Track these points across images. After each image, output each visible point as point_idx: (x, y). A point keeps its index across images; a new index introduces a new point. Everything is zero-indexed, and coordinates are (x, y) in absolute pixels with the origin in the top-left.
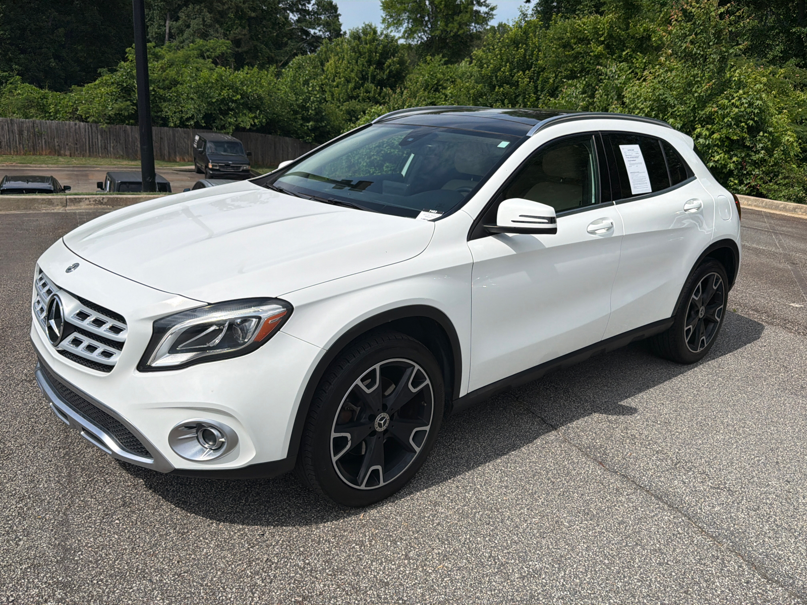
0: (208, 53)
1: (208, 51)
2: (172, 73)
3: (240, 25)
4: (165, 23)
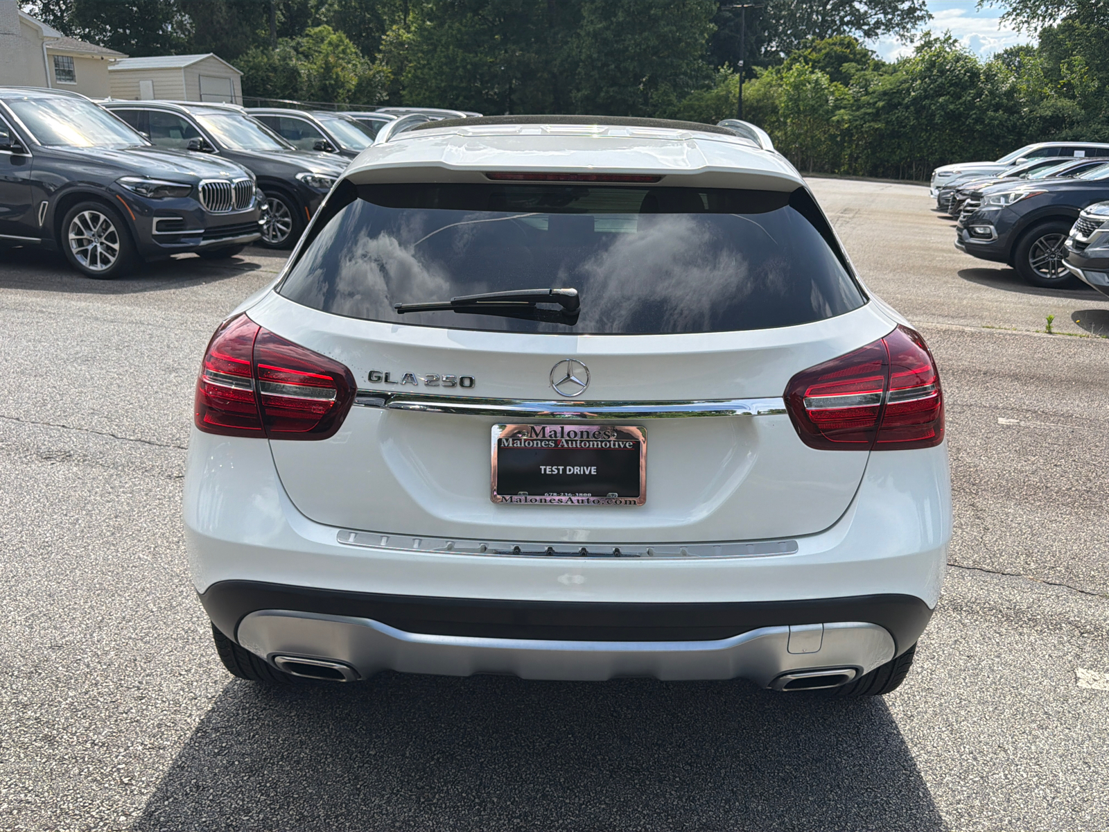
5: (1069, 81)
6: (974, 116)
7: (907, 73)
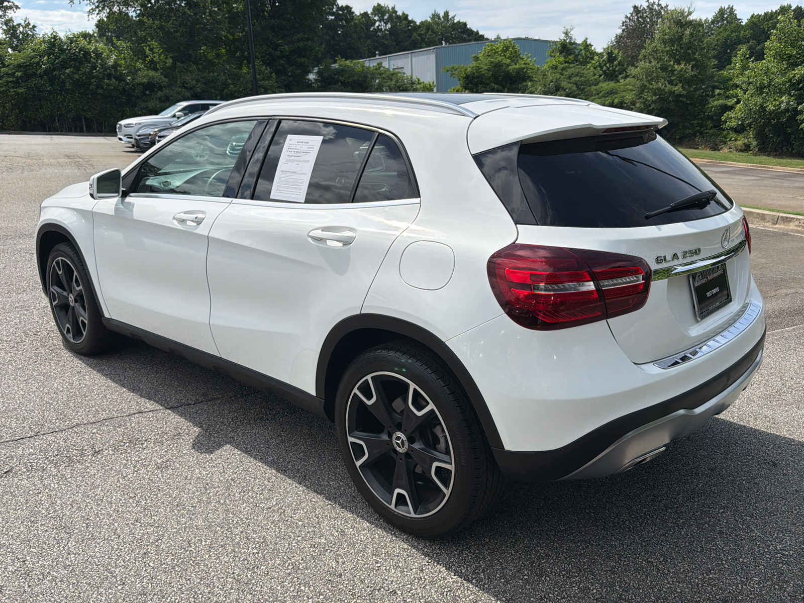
5: (152, 59)
6: (95, 83)
7: (34, 51)
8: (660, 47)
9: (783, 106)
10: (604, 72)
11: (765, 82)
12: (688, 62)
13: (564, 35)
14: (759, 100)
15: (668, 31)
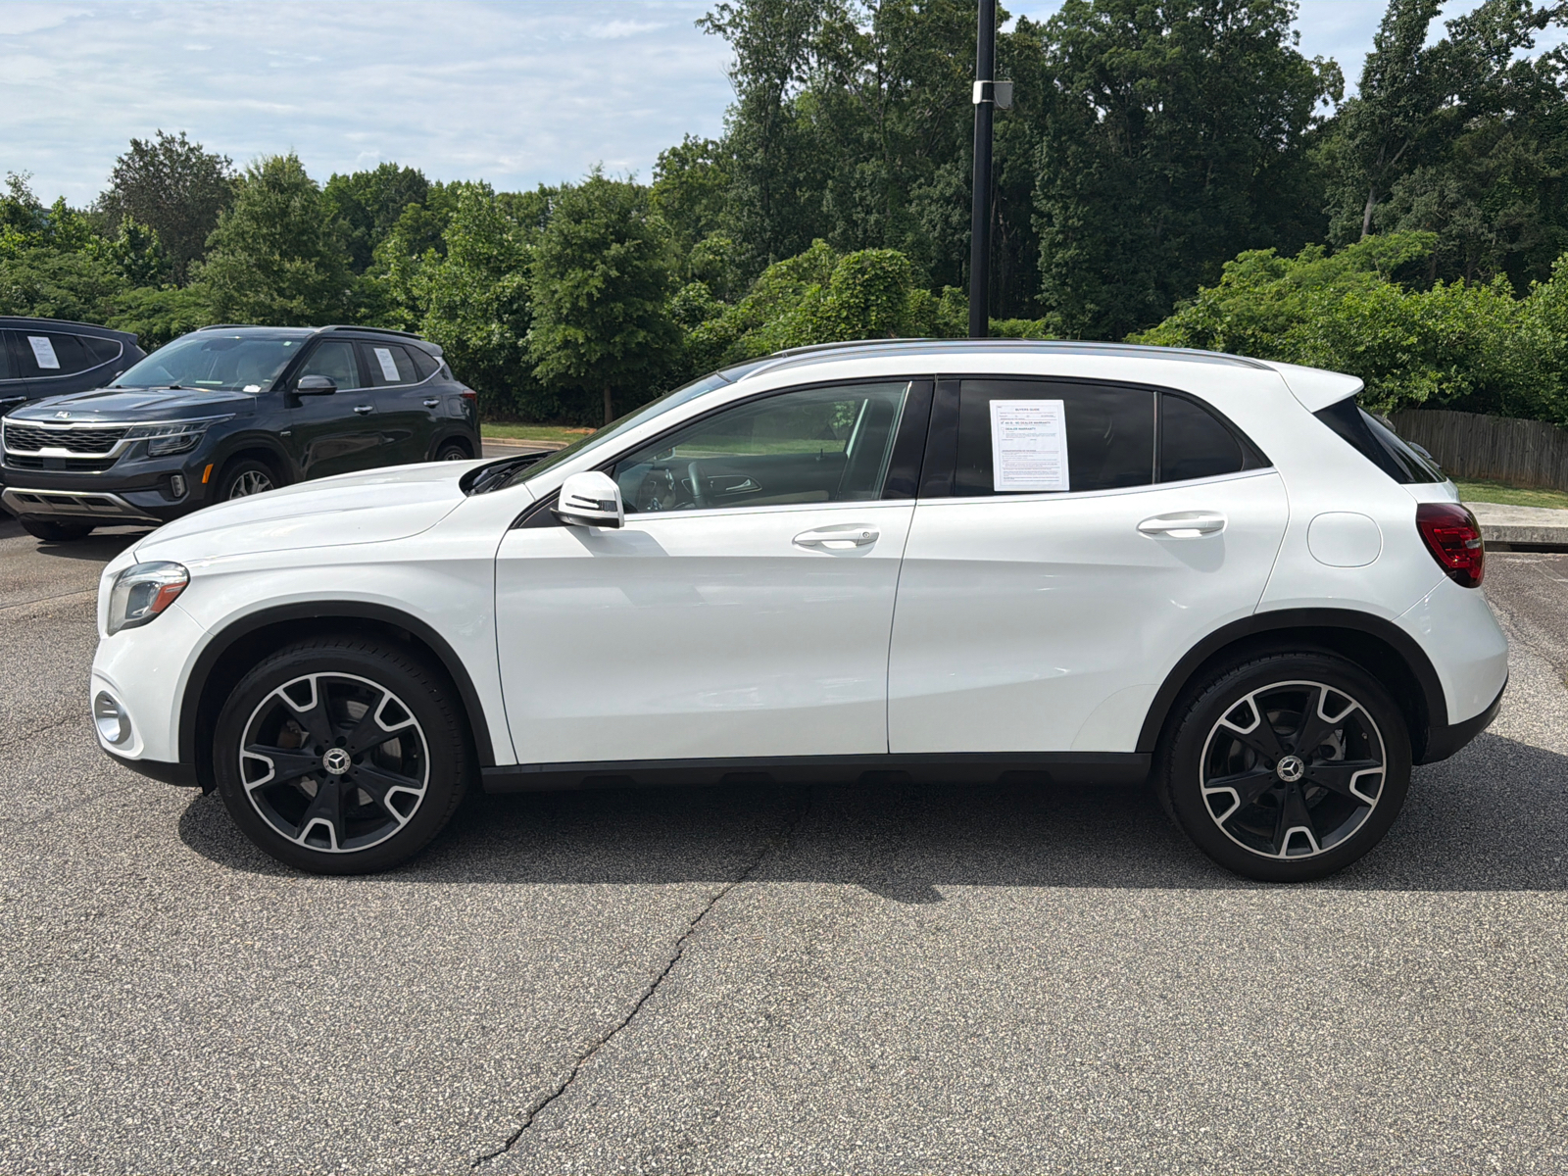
0: (1383, 260)
1: (1382, 254)
2: (1292, 303)
3: (1522, 197)
4: (1364, 209)
8: (249, 226)
9: (495, 339)
10: (128, 268)
11: (458, 299)
12: (307, 256)
13: (10, 188)
14: (454, 329)
15: (258, 198)
